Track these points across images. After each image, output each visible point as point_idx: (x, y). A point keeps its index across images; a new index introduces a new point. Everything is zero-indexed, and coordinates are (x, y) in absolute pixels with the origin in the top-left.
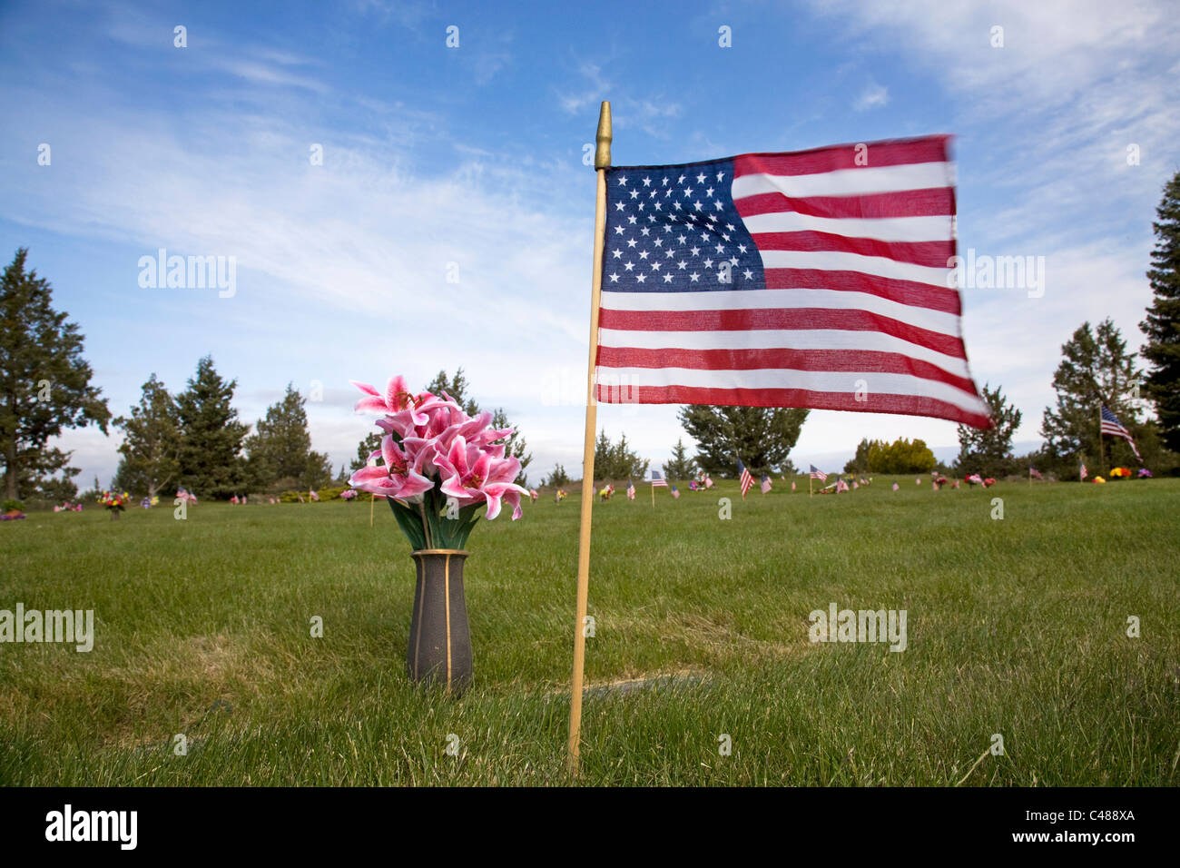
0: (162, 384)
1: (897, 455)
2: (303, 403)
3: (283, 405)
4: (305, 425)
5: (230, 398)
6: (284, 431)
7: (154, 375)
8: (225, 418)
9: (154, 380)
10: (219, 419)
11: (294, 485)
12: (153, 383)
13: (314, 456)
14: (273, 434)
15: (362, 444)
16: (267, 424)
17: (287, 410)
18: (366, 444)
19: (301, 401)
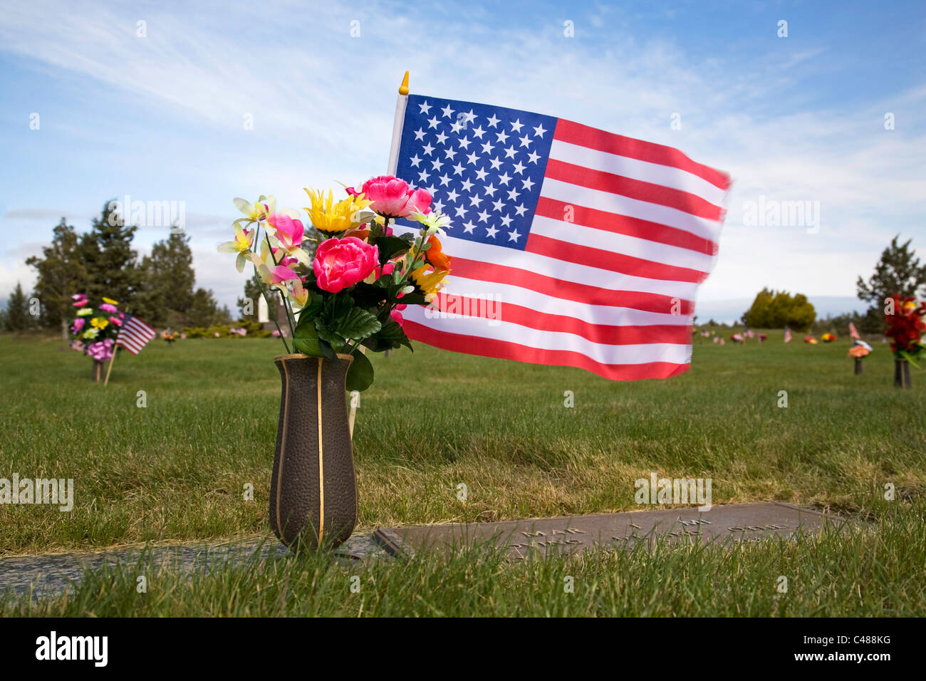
0: (72, 227)
1: (776, 309)
2: (188, 240)
3: (168, 242)
4: (190, 262)
5: (131, 240)
6: (170, 267)
7: (64, 219)
8: (126, 258)
9: (64, 224)
10: (121, 259)
11: (182, 320)
12: (63, 226)
13: (201, 293)
14: (159, 270)
15: (248, 282)
16: (153, 260)
17: (172, 247)
18: (252, 283)
19: (186, 238)
